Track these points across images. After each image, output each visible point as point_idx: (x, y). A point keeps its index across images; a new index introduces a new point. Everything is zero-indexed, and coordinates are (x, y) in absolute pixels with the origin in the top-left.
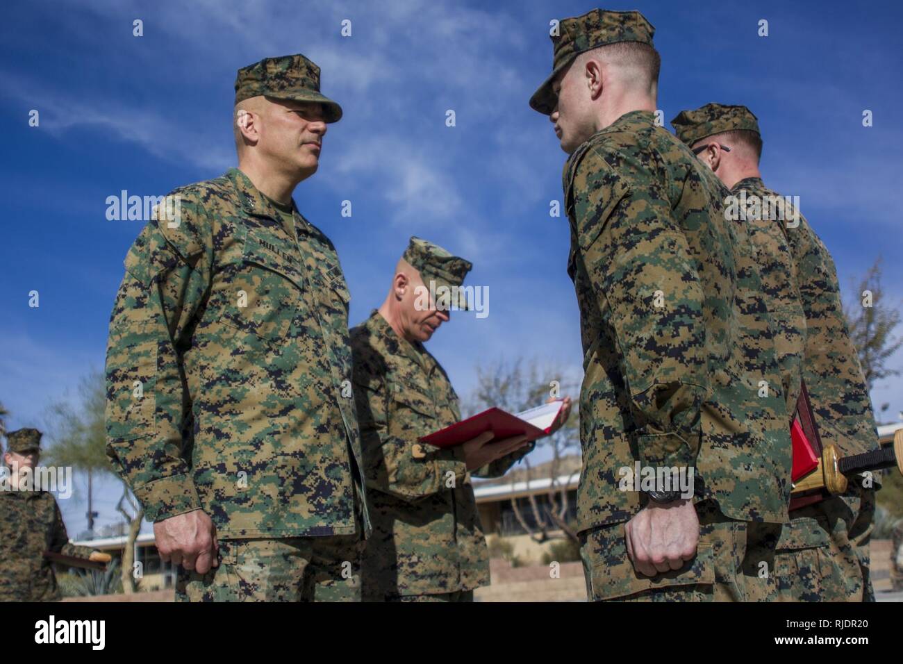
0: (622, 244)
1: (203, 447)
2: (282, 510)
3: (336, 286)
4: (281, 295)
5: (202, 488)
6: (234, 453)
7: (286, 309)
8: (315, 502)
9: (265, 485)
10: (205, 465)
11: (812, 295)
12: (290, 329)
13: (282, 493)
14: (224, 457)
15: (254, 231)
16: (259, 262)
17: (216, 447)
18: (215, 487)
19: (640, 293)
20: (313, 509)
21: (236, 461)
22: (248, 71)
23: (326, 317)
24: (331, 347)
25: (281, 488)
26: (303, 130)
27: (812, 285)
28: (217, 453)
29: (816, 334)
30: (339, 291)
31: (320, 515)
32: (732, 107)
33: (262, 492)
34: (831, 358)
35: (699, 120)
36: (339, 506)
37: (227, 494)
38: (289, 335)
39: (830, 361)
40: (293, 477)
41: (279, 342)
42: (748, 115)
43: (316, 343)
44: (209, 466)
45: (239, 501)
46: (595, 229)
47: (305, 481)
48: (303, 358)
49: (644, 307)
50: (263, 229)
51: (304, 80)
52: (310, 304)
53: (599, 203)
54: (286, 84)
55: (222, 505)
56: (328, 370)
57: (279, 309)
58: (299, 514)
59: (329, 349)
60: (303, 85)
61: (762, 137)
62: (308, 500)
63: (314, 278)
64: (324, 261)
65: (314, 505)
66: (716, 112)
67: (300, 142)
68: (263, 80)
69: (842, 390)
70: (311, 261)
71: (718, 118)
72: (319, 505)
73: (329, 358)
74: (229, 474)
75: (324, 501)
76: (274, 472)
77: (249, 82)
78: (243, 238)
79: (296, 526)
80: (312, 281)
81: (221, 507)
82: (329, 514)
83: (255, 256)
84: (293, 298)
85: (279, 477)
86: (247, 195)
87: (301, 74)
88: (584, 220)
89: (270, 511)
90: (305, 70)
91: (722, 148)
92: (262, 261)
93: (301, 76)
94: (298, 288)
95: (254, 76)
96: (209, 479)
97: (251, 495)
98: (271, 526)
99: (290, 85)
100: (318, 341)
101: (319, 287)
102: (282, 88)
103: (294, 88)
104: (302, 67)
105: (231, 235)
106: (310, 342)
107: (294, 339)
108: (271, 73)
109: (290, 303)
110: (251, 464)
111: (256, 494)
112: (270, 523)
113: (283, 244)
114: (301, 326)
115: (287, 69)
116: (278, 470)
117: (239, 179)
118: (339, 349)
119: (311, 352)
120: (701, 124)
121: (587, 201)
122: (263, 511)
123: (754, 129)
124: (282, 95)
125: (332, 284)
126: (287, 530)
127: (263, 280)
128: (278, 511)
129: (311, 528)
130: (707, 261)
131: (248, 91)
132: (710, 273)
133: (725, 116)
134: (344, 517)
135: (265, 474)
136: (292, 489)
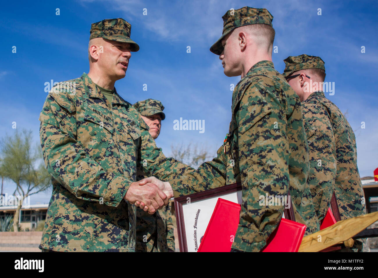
0: (262, 136)
1: (60, 206)
2: (95, 240)
3: (130, 132)
4: (102, 136)
5: (57, 226)
6: (74, 211)
7: (104, 143)
8: (112, 237)
9: (87, 227)
10: (60, 215)
11: (344, 152)
12: (105, 153)
13: (95, 232)
14: (69, 212)
15: (90, 106)
16: (92, 120)
17: (66, 207)
18: (63, 226)
19: (268, 163)
20: (110, 240)
21: (74, 214)
22: (96, 25)
23: (123, 147)
24: (125, 162)
25: (95, 229)
26: (120, 56)
27: (345, 147)
28: (66, 210)
29: (344, 171)
30: (131, 134)
31: (114, 243)
32: (313, 57)
33: (85, 230)
34: (350, 182)
35: (297, 61)
36: (123, 239)
37: (69, 230)
38: (105, 156)
39: (350, 184)
40: (101, 224)
41: (100, 159)
42: (320, 61)
43: (117, 160)
44: (61, 216)
45: (74, 234)
46: (248, 125)
47: (107, 226)
48: (111, 167)
49: (269, 170)
50: (95, 104)
51: (122, 31)
52: (115, 141)
53: (253, 113)
54: (113, 32)
55: (66, 235)
56: (122, 173)
57: (101, 143)
58: (103, 242)
59: (123, 163)
60: (121, 33)
61: (326, 72)
62: (108, 236)
63: (118, 128)
64: (126, 118)
65: (111, 238)
66: (305, 59)
67: (117, 62)
68: (103, 30)
69: (354, 198)
70: (118, 120)
71: (306, 62)
72: (113, 238)
73: (123, 168)
74: (71, 220)
75: (116, 237)
76: (92, 221)
77: (96, 30)
78: (85, 108)
79: (101, 248)
80: (117, 130)
81: (65, 236)
82: (118, 243)
83: (90, 117)
84: (108, 138)
85: (94, 224)
86: (89, 87)
87: (121, 28)
88: (244, 119)
89: (89, 240)
90: (123, 26)
91: (306, 76)
92: (93, 119)
93: (121, 29)
94: (111, 133)
95: (98, 28)
96: (61, 222)
97: (80, 231)
98: (89, 247)
99: (115, 33)
100: (118, 159)
101: (120, 133)
102: (111, 34)
103: (116, 35)
104: (122, 24)
105: (80, 106)
106: (115, 159)
107: (107, 157)
108: (107, 27)
109: (106, 140)
110: (81, 217)
111: (82, 231)
112: (88, 246)
113: (105, 111)
114: (111, 151)
115: (114, 25)
116: (94, 220)
117: (86, 79)
118: (129, 163)
119: (115, 164)
120: (298, 64)
121: (247, 110)
122: (85, 240)
123: (323, 68)
124: (111, 38)
125: (128, 130)
126: (96, 249)
127: (93, 129)
128: (93, 240)
129: (108, 250)
130: (300, 145)
131: (95, 35)
132: (301, 151)
133: (310, 61)
134: (125, 244)
135: (87, 222)
136: (100, 230)
